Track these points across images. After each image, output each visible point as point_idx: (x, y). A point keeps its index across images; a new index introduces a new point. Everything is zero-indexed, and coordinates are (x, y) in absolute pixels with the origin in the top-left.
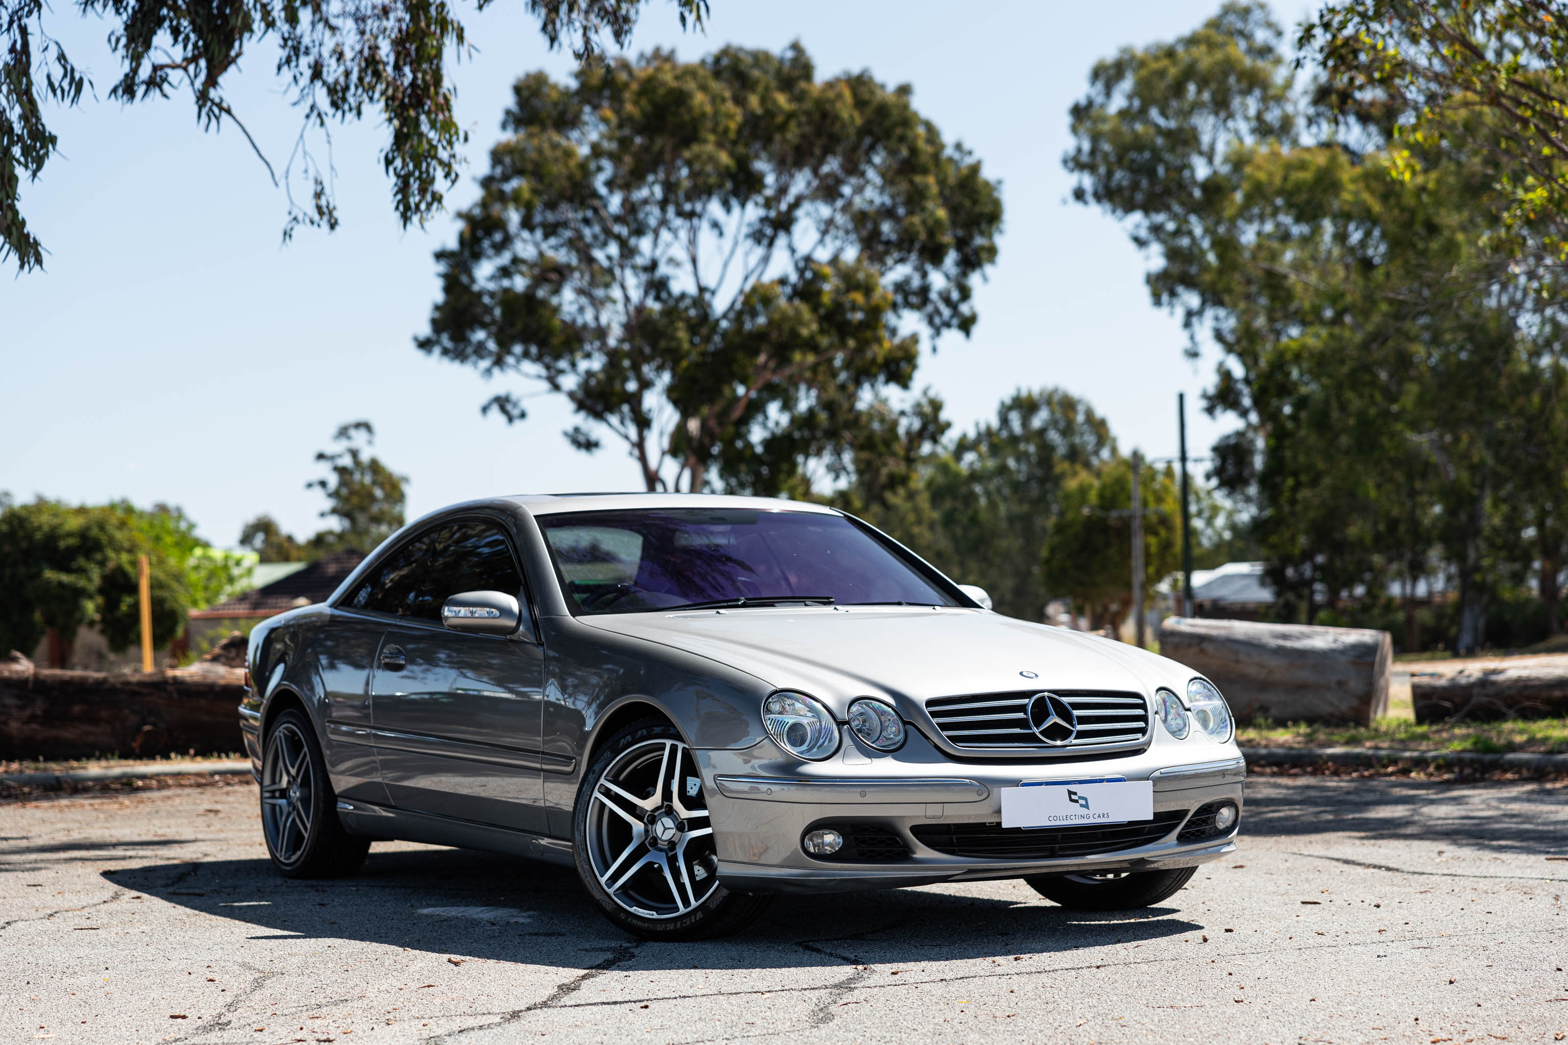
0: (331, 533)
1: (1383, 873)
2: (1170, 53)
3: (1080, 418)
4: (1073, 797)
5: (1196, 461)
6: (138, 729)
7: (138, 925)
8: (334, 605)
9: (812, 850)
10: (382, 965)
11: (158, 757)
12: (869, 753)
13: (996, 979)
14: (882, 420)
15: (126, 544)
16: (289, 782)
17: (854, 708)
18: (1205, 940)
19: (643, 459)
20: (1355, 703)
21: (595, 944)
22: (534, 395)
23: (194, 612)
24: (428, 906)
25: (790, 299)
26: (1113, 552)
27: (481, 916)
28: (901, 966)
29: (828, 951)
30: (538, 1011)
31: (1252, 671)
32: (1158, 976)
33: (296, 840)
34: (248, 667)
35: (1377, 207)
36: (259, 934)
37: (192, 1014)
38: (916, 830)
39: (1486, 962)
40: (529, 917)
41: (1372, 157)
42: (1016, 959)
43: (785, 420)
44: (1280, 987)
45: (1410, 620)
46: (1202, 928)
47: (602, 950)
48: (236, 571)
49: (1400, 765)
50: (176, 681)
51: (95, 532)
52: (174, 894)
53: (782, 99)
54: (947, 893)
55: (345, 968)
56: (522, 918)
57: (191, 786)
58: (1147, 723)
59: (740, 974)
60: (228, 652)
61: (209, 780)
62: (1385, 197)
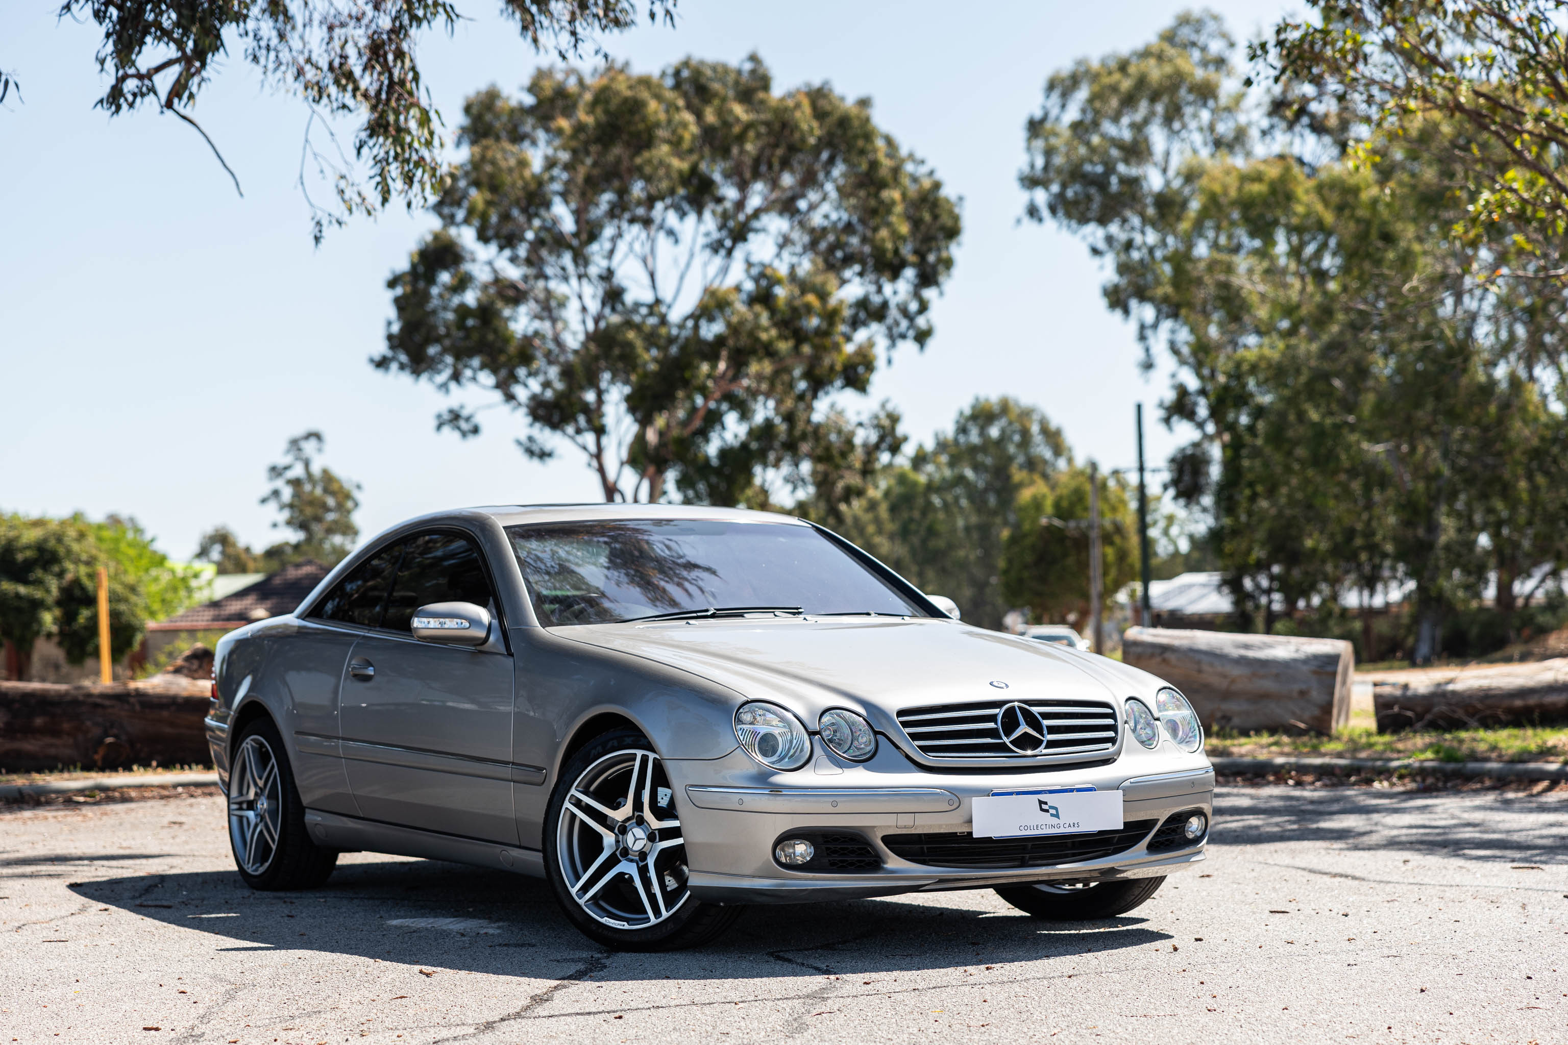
0: (287, 544)
1: (1349, 882)
2: (1123, 66)
3: (1036, 428)
4: (1044, 807)
5: (1154, 471)
6: (100, 742)
7: (107, 937)
8: (301, 617)
9: (783, 860)
10: (354, 976)
11: (120, 769)
12: (840, 763)
13: (968, 988)
14: (839, 432)
15: (84, 557)
16: (256, 794)
17: (826, 719)
18: (1176, 949)
19: (601, 470)
20: (1317, 712)
21: (566, 955)
22: (490, 406)
23: (151, 624)
24: (397, 917)
25: (748, 304)
26: (1071, 561)
27: (451, 927)
28: (874, 975)
29: (799, 961)
30: (512, 1022)
31: (1215, 681)
32: (1130, 985)
33: (263, 851)
34: (215, 679)
35: (1329, 218)
36: (229, 946)
37: (165, 1026)
38: (887, 840)
39: (1456, 971)
40: (499, 928)
41: (1328, 168)
42: (988, 969)
43: (742, 431)
44: (1251, 996)
45: (1367, 630)
46: (1171, 937)
47: (573, 960)
48: (194, 583)
49: (1363, 775)
50: (139, 694)
51: (52, 543)
52: (141, 906)
53: (739, 110)
54: (915, 903)
55: (317, 979)
56: (492, 929)
57: (153, 798)
58: (1116, 733)
59: (713, 984)
60: (195, 664)
61: (172, 792)
62: (1340, 209)
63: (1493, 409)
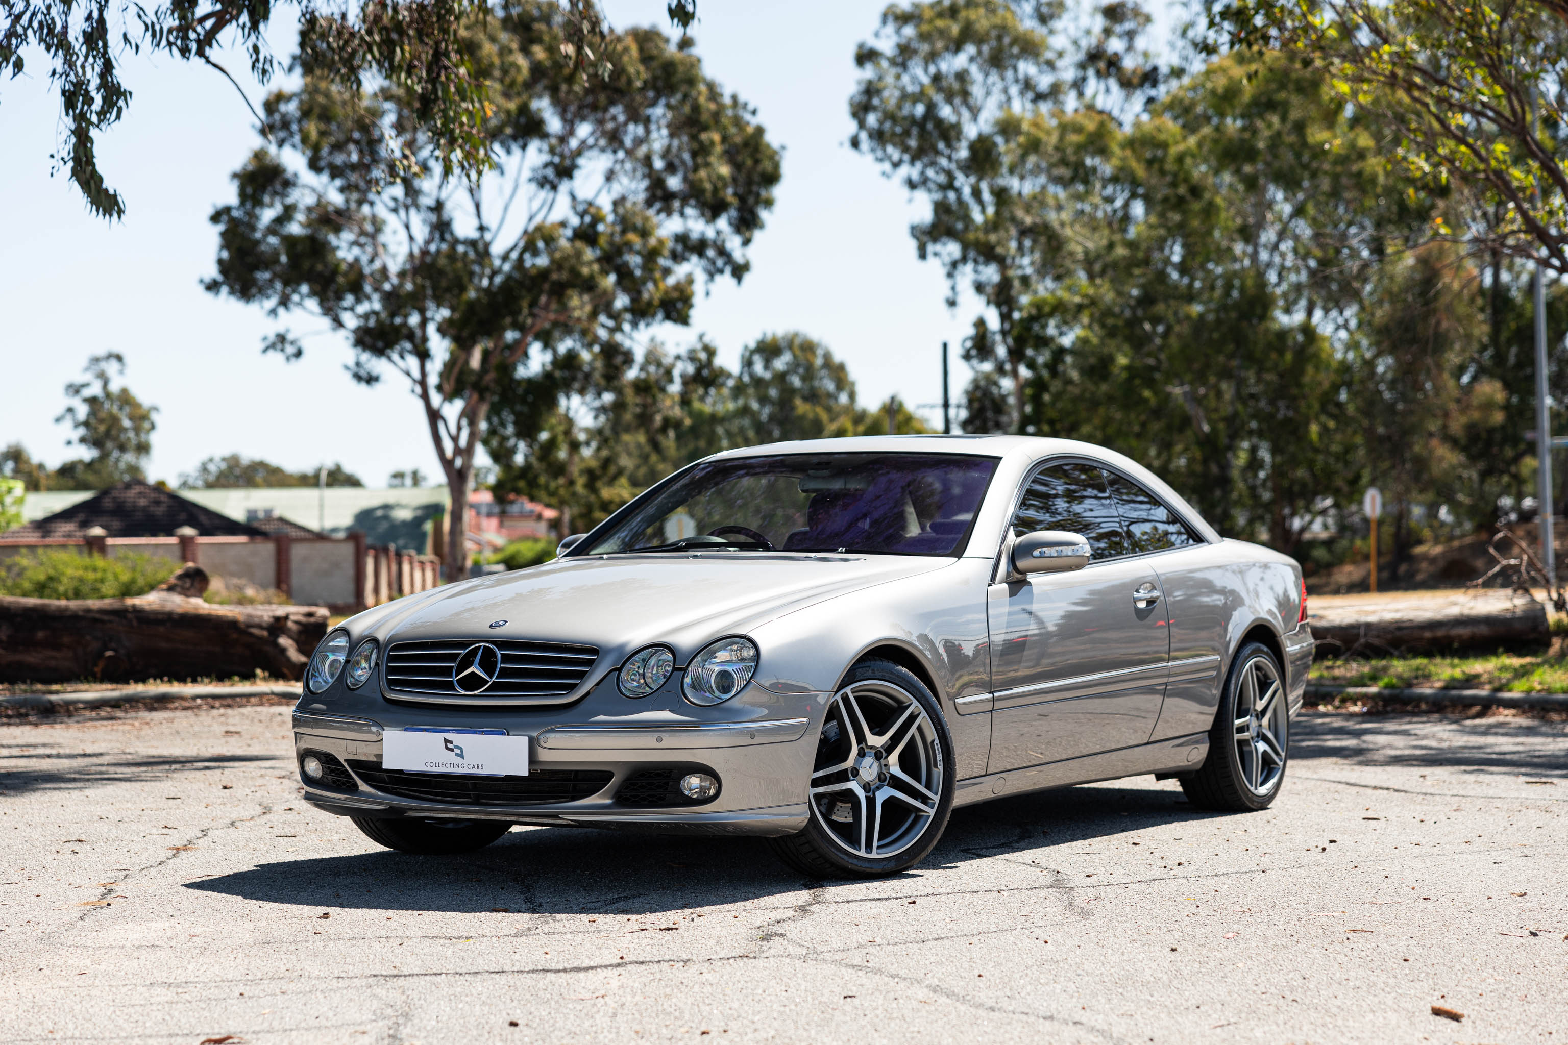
0: (81, 462)
3: (819, 362)
4: (449, 745)
5: (958, 407)
6: (100, 655)
14: (660, 364)
18: (1323, 849)
19: (425, 397)
22: (318, 333)
25: (571, 240)
29: (1000, 857)
35: (1140, 171)
43: (548, 357)
60: (188, 583)
61: (192, 704)
62: (1150, 163)
63: (1289, 356)
